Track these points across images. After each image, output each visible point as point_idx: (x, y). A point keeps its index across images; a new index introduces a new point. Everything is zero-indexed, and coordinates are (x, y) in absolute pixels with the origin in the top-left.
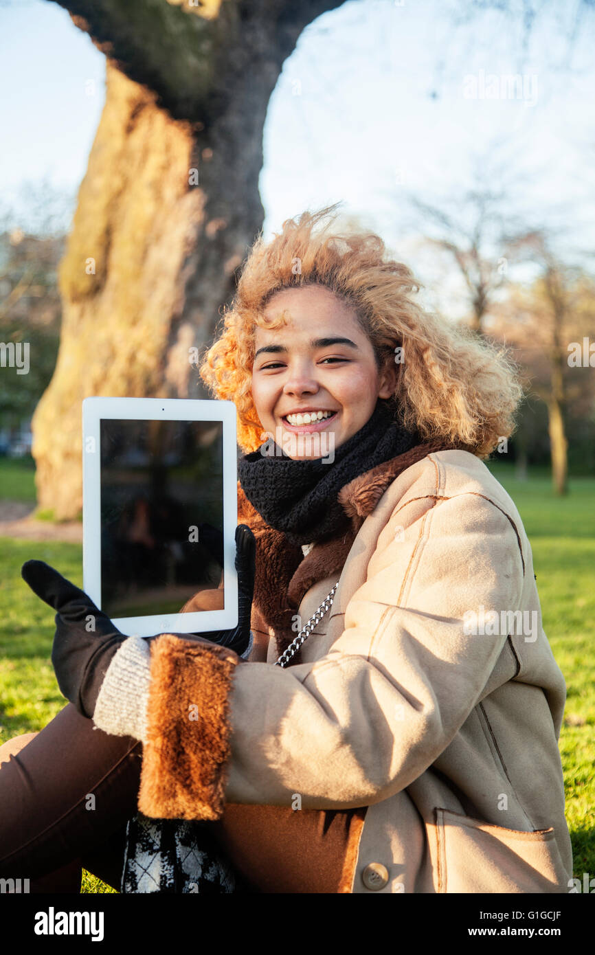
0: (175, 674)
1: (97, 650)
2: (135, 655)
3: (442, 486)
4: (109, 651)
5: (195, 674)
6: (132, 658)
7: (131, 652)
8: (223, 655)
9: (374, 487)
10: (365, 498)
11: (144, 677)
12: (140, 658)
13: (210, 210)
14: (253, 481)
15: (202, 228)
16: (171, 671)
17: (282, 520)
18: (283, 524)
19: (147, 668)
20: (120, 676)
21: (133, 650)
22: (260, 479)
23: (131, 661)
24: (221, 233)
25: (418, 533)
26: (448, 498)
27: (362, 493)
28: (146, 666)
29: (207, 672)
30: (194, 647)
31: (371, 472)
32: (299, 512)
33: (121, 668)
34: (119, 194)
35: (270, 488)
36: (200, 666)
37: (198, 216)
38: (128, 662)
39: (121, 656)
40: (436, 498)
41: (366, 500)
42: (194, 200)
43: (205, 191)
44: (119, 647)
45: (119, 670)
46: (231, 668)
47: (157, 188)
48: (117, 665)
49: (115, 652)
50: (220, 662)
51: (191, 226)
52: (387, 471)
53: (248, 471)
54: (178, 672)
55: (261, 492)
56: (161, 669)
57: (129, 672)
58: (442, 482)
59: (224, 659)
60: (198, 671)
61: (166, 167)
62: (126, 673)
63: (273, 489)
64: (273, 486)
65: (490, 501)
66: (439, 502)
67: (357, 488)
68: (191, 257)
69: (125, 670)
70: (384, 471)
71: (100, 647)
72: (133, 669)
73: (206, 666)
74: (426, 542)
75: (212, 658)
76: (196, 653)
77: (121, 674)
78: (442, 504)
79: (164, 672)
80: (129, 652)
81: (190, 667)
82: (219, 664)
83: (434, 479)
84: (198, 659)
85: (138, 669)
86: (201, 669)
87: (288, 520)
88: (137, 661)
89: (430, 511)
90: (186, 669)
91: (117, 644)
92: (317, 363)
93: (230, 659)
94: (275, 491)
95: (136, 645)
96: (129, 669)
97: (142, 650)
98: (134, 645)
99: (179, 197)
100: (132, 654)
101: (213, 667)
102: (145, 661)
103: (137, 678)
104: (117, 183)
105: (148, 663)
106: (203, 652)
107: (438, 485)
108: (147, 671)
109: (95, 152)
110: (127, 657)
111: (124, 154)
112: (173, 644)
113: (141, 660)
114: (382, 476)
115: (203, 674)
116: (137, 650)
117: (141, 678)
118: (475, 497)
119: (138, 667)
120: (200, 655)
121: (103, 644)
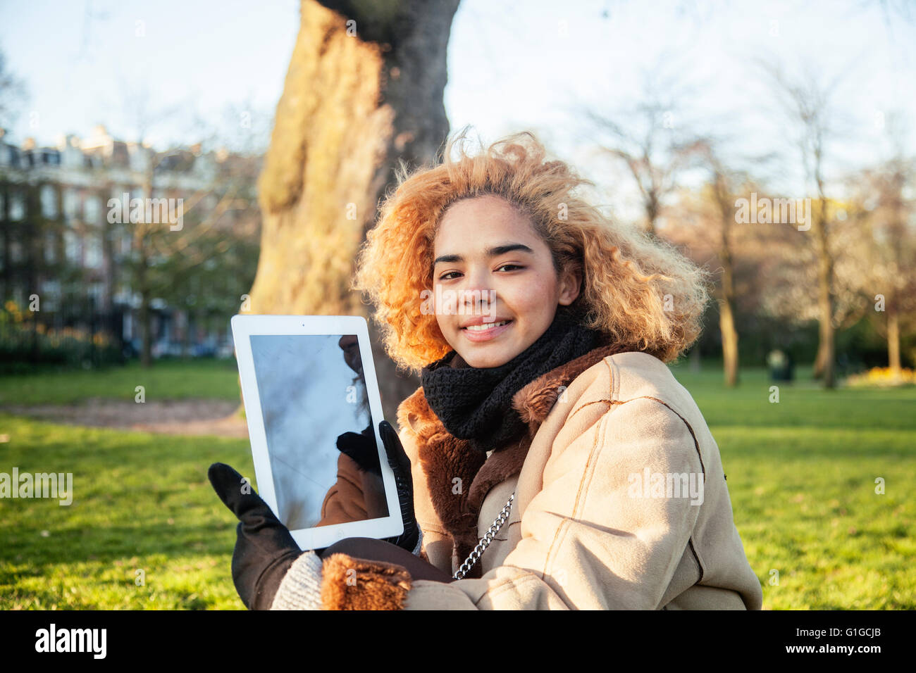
0: (346, 603)
1: (268, 567)
2: (305, 576)
3: (616, 391)
4: (280, 569)
5: (366, 603)
6: (302, 580)
7: (302, 573)
8: (395, 578)
9: (548, 391)
10: (537, 402)
11: (314, 601)
12: (311, 579)
13: (398, 124)
14: (432, 390)
15: (391, 141)
16: (341, 600)
17: (461, 428)
18: (461, 432)
19: (316, 591)
20: (290, 600)
21: (303, 570)
22: (438, 388)
23: (301, 584)
24: (409, 146)
25: (593, 440)
26: (623, 403)
27: (534, 397)
28: (316, 588)
29: (378, 601)
30: (366, 571)
31: (544, 376)
32: (475, 419)
33: (290, 591)
34: (314, 112)
35: (447, 396)
36: (372, 594)
37: (388, 131)
38: (298, 585)
39: (291, 577)
40: (609, 402)
41: (539, 404)
42: (384, 115)
43: (394, 107)
44: (290, 567)
45: (289, 593)
46: (404, 594)
47: (348, 105)
48: (286, 588)
49: (285, 572)
50: (392, 588)
51: (381, 140)
52: (561, 374)
53: (428, 379)
54: (348, 601)
55: (440, 400)
56: (331, 598)
57: (299, 595)
58: (616, 386)
59: (396, 584)
60: (369, 599)
61: (355, 86)
62: (295, 596)
63: (451, 397)
64: (451, 394)
65: (665, 404)
66: (612, 406)
67: (530, 392)
68: (381, 168)
69: (294, 593)
70: (558, 375)
71: (271, 564)
72: (303, 593)
73: (377, 594)
74: (600, 451)
75: (384, 583)
76: (367, 579)
77: (291, 597)
78: (617, 409)
79: (334, 600)
80: (299, 573)
81: (361, 595)
82: (390, 591)
83: (608, 383)
84: (370, 585)
85: (308, 593)
86: (372, 597)
87: (466, 427)
88: (307, 584)
89: (604, 417)
90: (357, 597)
91: (288, 562)
92: (494, 271)
93: (403, 585)
94: (453, 398)
95: (307, 565)
96: (300, 593)
97: (313, 570)
98: (305, 566)
99: (369, 114)
100: (303, 575)
101: (385, 594)
102: (316, 583)
103: (307, 602)
104: (312, 101)
105: (318, 586)
106: (375, 577)
107: (612, 389)
108: (317, 595)
109: (290, 75)
110: (298, 579)
111: (318, 75)
112: (345, 566)
113: (312, 582)
114: (555, 380)
115: (374, 603)
116: (308, 571)
117: (311, 602)
118: (650, 402)
119: (309, 590)
120: (372, 580)
121: (275, 560)
